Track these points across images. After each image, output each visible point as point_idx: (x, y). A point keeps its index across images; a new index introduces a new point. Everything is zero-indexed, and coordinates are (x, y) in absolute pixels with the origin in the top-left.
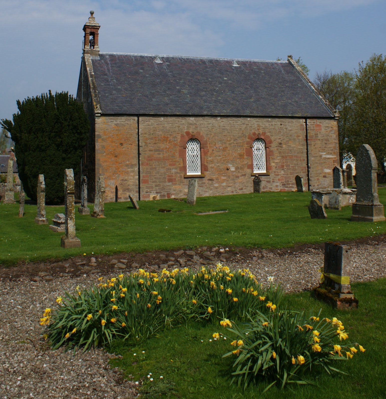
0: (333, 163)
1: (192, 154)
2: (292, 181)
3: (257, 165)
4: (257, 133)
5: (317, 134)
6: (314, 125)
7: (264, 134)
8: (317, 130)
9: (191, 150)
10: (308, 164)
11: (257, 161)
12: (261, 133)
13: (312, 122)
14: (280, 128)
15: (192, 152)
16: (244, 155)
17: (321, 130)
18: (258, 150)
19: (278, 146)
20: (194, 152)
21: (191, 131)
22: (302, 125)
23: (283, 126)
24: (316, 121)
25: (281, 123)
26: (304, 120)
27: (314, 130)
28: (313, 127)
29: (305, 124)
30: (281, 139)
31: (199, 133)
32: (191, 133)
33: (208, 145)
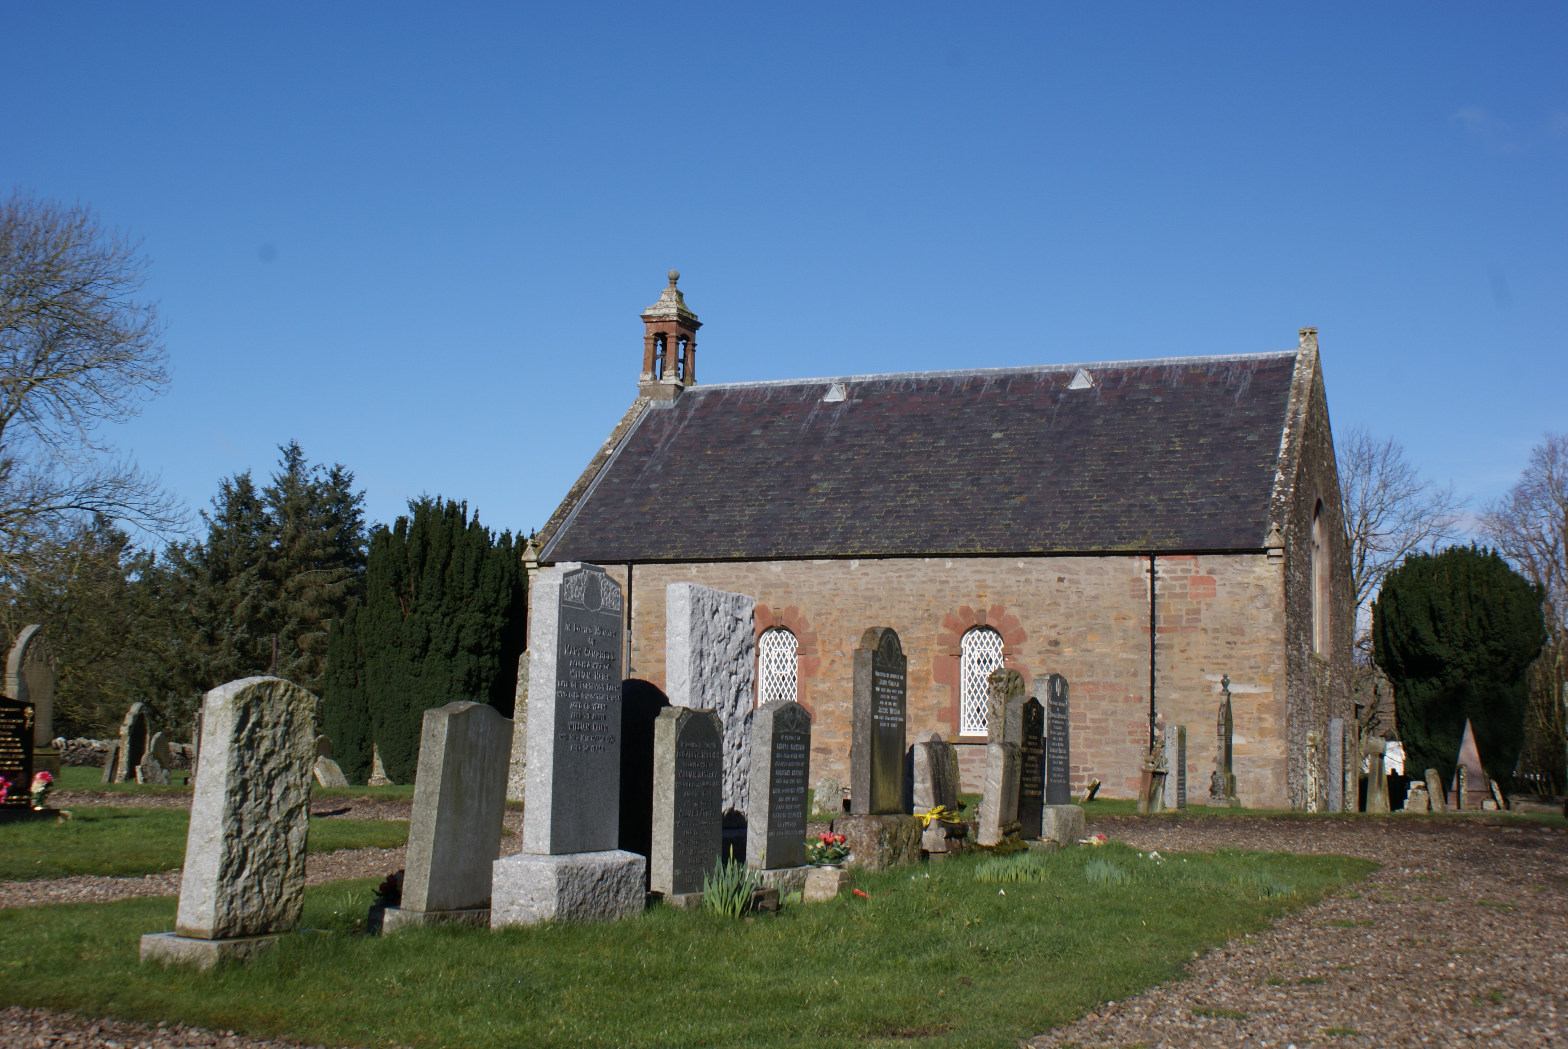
0: (1256, 714)
1: (778, 672)
2: (1092, 769)
3: (978, 710)
4: (974, 607)
5: (1198, 611)
6: (1186, 578)
7: (998, 610)
8: (1197, 596)
9: (776, 661)
10: (1153, 714)
11: (979, 698)
12: (988, 609)
13: (1179, 567)
14: (1058, 591)
15: (778, 667)
16: (928, 679)
17: (1214, 595)
18: (985, 662)
19: (1048, 651)
20: (784, 667)
21: (770, 604)
22: (1139, 580)
23: (1066, 583)
24: (1196, 565)
25: (1062, 576)
26: (1147, 563)
27: (1183, 596)
28: (1183, 586)
29: (1149, 575)
30: (1057, 629)
31: (794, 611)
32: (772, 611)
33: (819, 647)
